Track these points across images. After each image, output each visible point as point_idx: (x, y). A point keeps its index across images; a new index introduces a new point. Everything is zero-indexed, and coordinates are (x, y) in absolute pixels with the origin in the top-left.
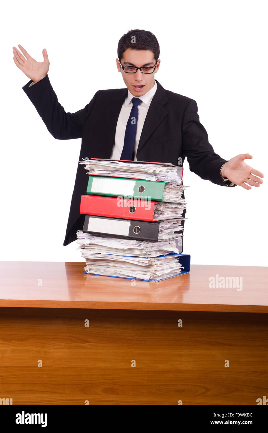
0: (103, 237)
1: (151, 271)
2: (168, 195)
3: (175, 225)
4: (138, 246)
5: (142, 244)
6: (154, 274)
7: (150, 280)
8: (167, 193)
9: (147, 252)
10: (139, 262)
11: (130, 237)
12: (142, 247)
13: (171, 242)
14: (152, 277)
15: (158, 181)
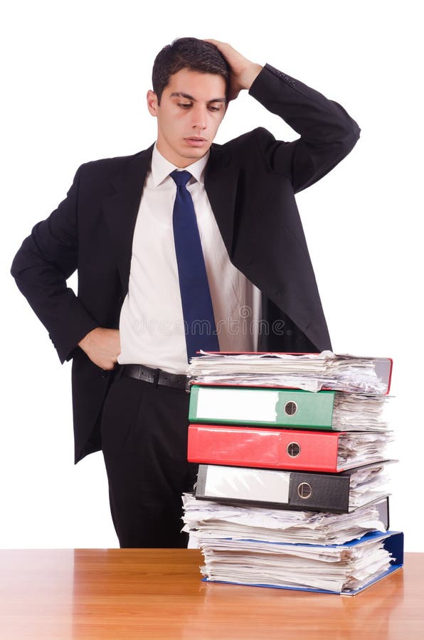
0: (235, 506)
1: (345, 573)
2: (349, 416)
3: (373, 476)
4: (307, 523)
5: (315, 519)
6: (351, 579)
8: (344, 413)
9: (329, 534)
10: (320, 555)
11: (291, 506)
12: (316, 524)
13: (369, 510)
15: (325, 390)
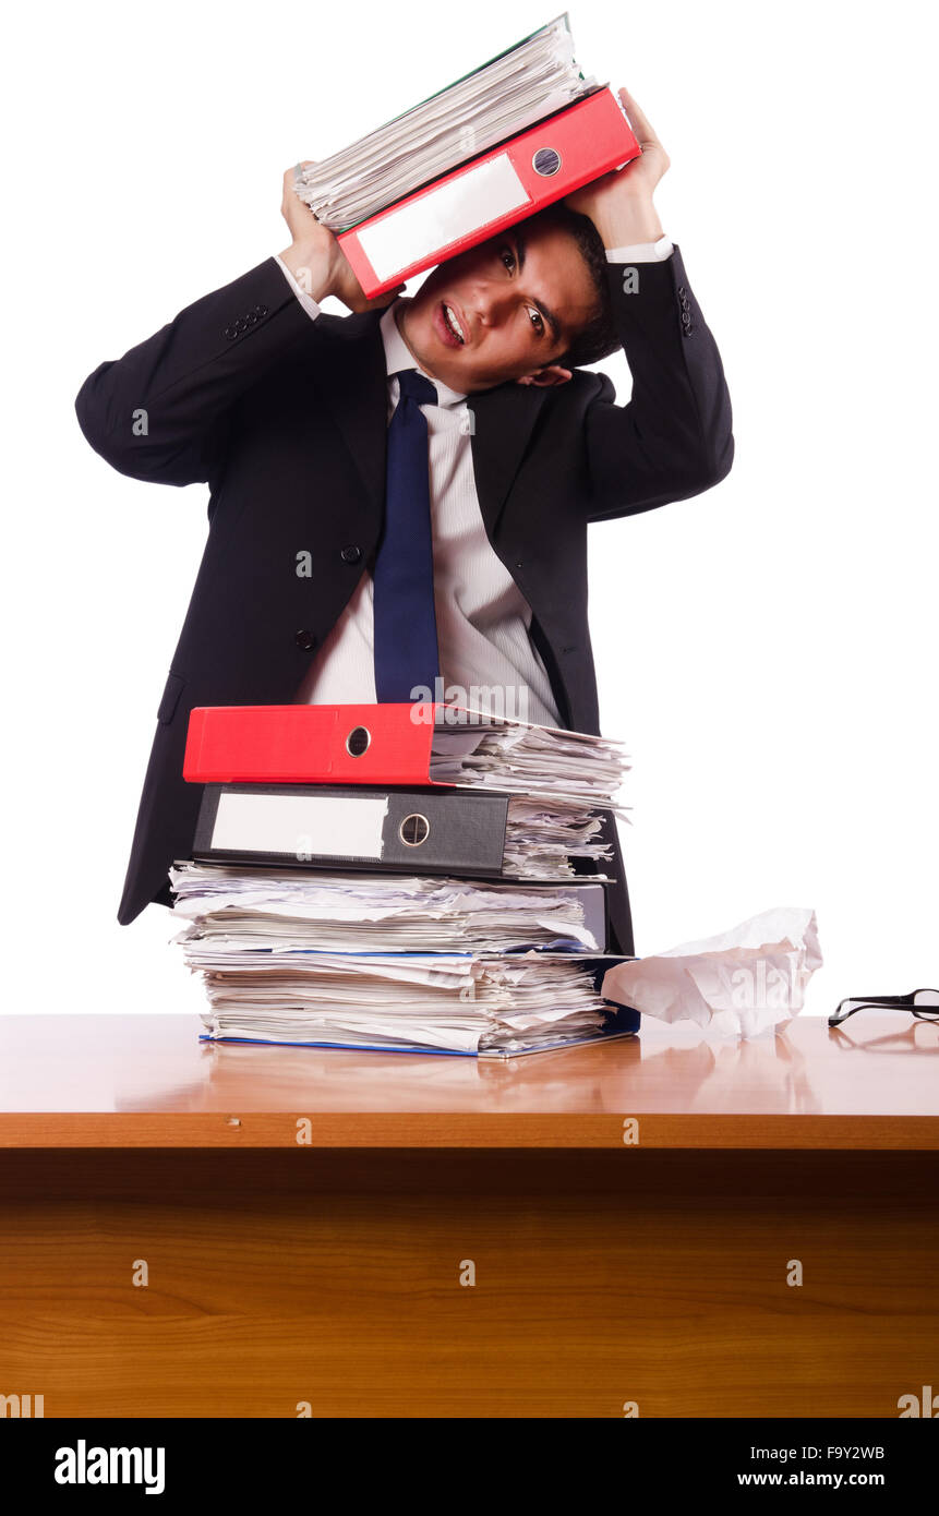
1: (484, 1012)
4: (427, 907)
5: (443, 897)
6: (496, 1026)
7: (480, 1049)
10: (433, 973)
12: (443, 908)
14: (487, 1039)
